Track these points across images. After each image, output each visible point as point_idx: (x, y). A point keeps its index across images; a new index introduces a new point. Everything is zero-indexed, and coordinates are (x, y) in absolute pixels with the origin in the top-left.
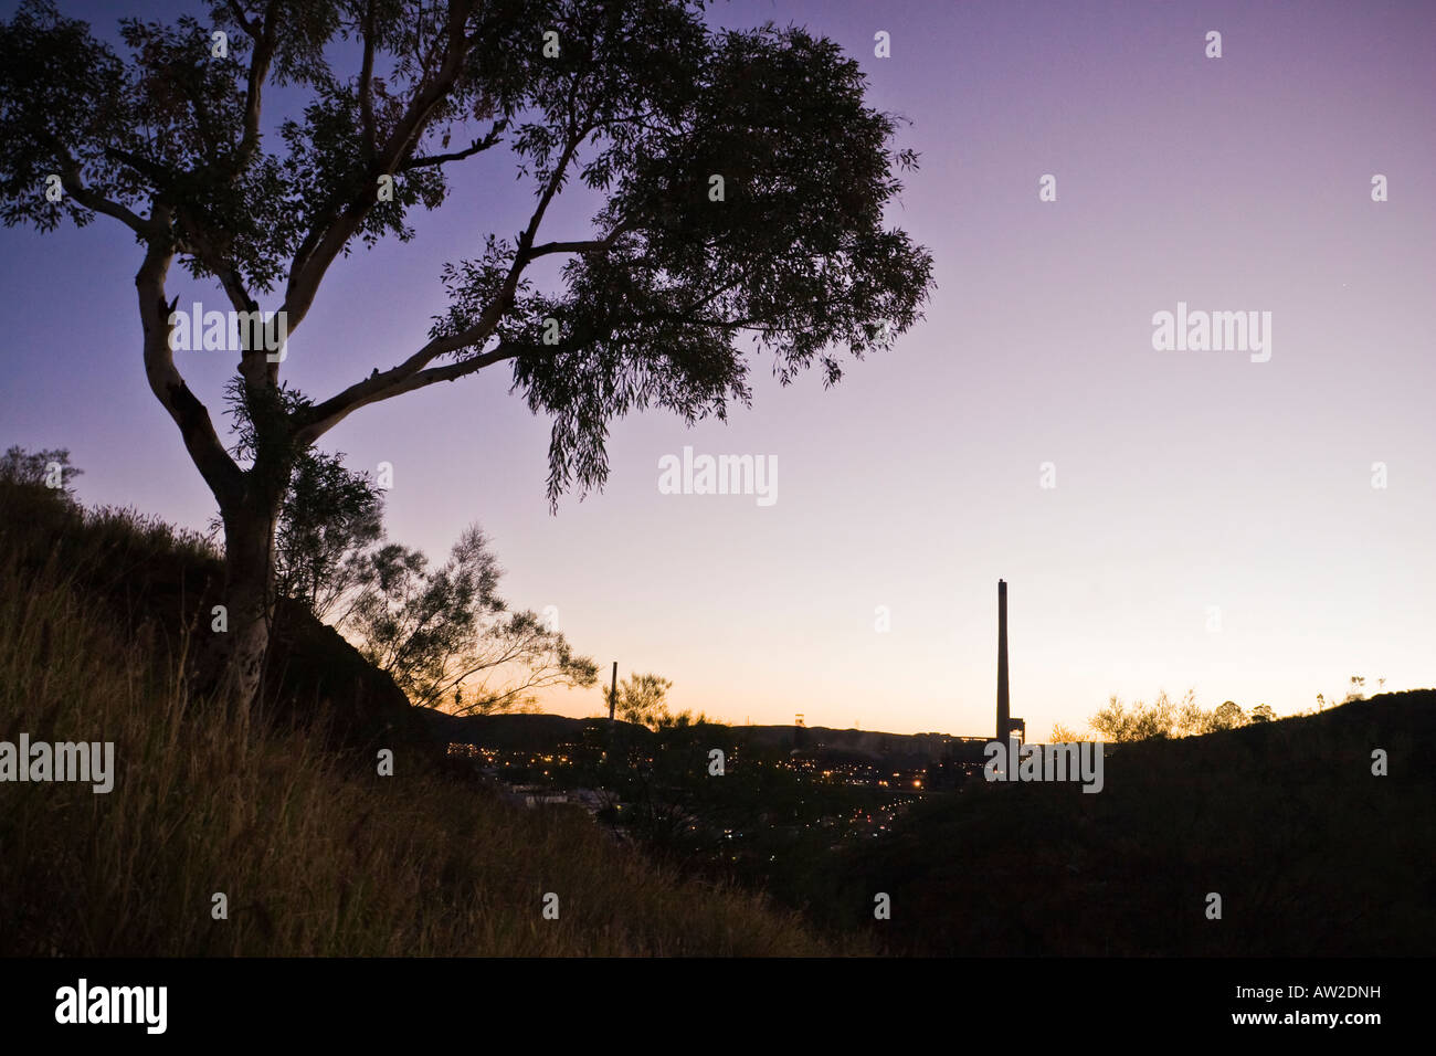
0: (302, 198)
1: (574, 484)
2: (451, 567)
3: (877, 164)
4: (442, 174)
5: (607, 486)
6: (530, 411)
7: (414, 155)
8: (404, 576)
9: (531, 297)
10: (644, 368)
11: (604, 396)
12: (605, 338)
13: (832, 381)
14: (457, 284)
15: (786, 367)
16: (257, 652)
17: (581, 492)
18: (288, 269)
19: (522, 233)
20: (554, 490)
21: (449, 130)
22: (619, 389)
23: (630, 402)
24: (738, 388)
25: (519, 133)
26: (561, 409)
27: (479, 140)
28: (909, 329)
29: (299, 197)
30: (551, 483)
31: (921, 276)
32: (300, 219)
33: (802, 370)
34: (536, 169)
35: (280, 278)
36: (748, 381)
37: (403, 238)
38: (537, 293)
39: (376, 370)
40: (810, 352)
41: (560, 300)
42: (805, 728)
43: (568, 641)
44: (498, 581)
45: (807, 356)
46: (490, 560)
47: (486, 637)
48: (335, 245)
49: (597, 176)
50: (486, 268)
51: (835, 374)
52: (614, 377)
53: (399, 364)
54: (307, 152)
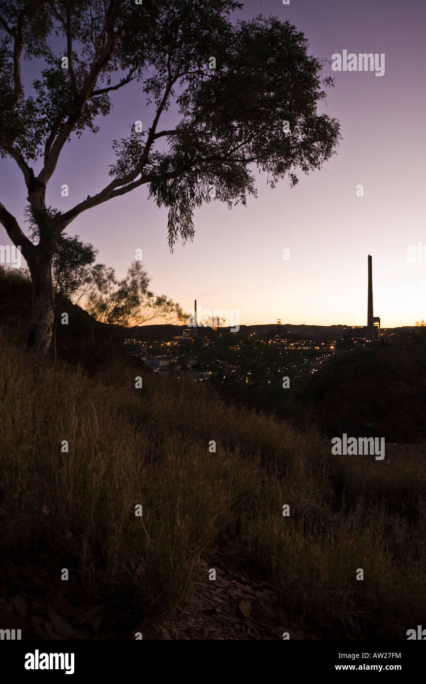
0: (46, 116)
1: (179, 238)
2: (128, 278)
3: (314, 83)
4: (108, 97)
5: (194, 238)
6: (158, 207)
7: (95, 90)
8: (107, 283)
9: (154, 153)
10: (208, 183)
11: (190, 198)
12: (189, 170)
13: (294, 184)
14: (119, 150)
15: (273, 180)
16: (50, 324)
17: (183, 242)
18: (43, 151)
19: (150, 128)
20: (171, 242)
21: (110, 76)
22: (197, 194)
23: (203, 200)
24: (251, 189)
25: (145, 82)
26: (172, 205)
27: (124, 79)
28: (329, 159)
29: (45, 116)
30: (170, 239)
31: (334, 132)
32: (47, 127)
33: (280, 179)
34: (155, 100)
35: (41, 156)
36: (255, 185)
37: (94, 131)
38: (157, 151)
39: (89, 196)
40: (284, 171)
41: (168, 153)
42: (281, 325)
43: (181, 306)
44: (149, 283)
45: (282, 174)
46: (145, 274)
47: (145, 306)
48: (64, 138)
49: (183, 100)
50: (132, 141)
51: (295, 181)
52: (194, 189)
53: (99, 192)
54: (47, 94)
